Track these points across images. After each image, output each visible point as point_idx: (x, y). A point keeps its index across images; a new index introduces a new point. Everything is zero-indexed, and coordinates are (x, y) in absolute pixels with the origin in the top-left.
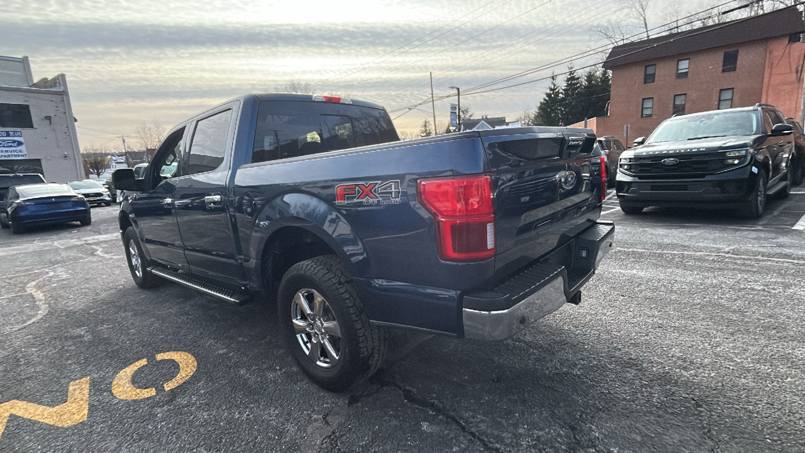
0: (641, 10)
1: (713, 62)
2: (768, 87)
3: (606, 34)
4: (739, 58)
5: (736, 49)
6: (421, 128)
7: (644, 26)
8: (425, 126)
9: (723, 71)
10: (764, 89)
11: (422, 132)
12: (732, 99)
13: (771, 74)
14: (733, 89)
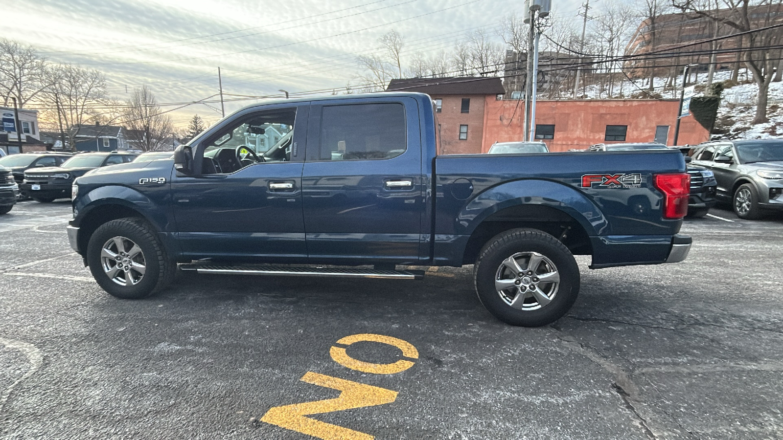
0: (395, 52)
1: (455, 104)
2: (486, 128)
3: (371, 65)
4: (470, 105)
5: (468, 98)
6: (190, 124)
7: (397, 65)
8: (196, 122)
9: (462, 112)
10: (484, 128)
11: (192, 129)
12: (467, 133)
13: (487, 119)
14: (467, 125)
